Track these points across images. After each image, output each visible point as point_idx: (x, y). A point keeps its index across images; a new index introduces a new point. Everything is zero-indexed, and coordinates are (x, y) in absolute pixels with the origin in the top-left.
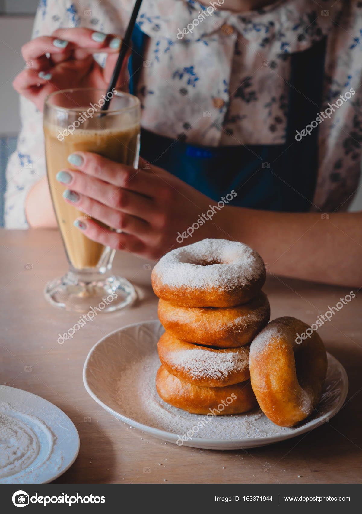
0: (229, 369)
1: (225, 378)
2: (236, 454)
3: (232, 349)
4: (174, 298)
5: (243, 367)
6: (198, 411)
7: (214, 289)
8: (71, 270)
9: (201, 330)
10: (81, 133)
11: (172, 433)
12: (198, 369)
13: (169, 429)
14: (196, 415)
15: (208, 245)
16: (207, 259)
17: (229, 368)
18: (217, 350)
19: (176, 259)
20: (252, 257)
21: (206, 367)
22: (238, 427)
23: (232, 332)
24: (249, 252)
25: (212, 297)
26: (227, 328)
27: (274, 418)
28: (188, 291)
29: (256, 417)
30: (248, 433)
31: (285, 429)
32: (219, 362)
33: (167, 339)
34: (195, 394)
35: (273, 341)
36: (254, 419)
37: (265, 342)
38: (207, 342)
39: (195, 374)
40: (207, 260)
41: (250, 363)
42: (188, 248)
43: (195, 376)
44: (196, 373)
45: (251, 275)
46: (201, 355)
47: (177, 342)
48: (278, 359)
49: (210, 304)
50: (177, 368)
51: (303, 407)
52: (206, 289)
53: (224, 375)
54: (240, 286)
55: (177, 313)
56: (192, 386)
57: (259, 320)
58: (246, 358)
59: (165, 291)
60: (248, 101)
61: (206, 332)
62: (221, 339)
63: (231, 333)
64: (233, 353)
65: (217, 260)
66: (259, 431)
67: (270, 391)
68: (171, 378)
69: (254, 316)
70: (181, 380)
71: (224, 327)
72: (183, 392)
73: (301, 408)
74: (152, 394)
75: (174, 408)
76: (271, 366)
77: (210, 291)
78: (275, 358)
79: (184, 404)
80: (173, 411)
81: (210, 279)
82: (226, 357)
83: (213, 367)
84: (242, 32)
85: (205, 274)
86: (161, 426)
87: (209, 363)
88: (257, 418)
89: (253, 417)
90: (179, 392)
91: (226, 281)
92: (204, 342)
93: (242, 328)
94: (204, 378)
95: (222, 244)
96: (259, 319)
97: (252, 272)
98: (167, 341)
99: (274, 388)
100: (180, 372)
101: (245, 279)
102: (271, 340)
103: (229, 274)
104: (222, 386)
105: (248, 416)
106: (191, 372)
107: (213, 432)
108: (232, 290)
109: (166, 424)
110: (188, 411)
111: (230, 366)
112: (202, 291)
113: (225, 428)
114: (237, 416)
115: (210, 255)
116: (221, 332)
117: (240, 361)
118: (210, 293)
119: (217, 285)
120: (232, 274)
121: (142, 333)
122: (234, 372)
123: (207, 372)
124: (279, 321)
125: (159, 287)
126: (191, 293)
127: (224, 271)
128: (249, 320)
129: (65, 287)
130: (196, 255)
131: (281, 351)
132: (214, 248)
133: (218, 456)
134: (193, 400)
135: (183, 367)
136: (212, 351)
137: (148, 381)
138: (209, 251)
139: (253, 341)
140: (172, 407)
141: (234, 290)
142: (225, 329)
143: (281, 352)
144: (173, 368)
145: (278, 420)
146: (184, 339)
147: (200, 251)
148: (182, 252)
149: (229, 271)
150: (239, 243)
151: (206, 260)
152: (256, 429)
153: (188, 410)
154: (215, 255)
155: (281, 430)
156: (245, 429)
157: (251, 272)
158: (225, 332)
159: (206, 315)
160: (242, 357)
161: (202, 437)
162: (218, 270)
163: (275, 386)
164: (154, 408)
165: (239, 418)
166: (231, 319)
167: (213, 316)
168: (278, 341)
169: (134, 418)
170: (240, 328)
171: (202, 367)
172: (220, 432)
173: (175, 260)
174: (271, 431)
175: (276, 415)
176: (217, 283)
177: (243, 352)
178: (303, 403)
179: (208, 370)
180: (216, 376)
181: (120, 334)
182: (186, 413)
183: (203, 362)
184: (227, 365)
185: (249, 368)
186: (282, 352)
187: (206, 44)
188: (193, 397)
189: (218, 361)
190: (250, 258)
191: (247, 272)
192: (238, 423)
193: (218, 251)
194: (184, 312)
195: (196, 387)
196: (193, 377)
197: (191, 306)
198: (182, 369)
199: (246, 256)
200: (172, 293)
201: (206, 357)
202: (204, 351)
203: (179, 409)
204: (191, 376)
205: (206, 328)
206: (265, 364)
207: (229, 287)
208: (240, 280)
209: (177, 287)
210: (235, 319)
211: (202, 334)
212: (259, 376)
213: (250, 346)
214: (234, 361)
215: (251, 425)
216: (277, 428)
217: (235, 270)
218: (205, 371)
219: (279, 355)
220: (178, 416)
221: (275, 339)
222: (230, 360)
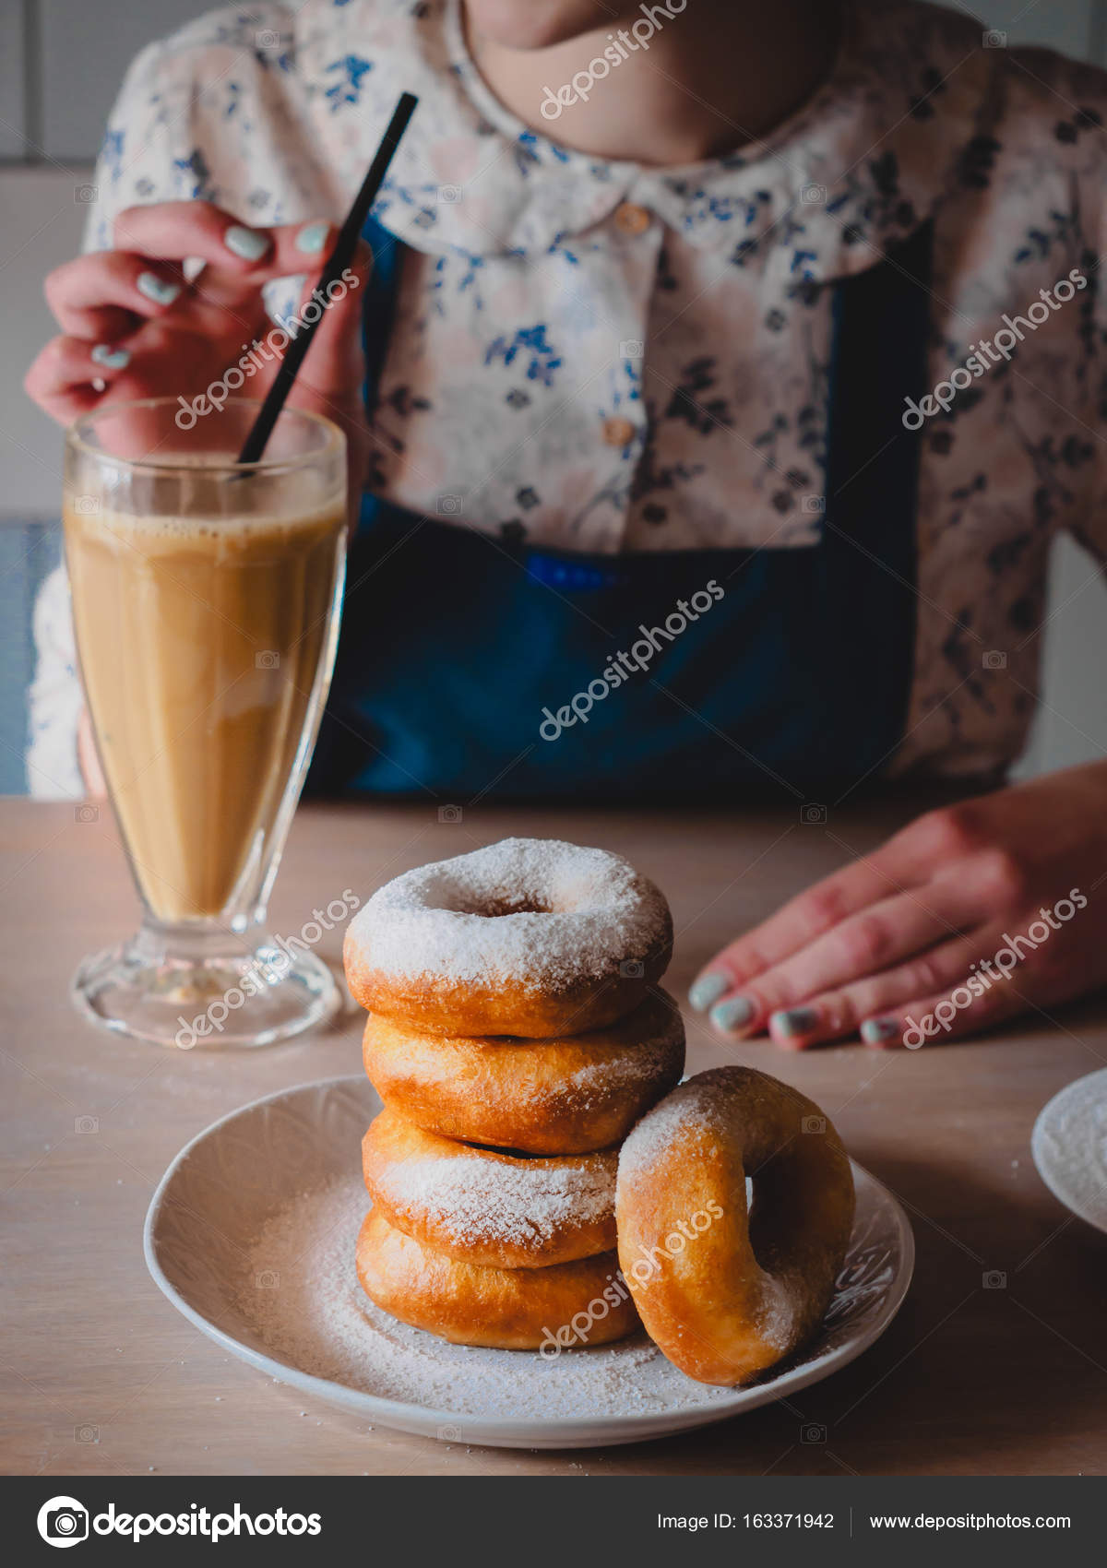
0: (556, 1217)
1: (546, 1241)
2: (570, 1462)
3: (569, 1159)
4: (401, 1009)
5: (598, 1211)
6: (471, 1336)
7: (514, 988)
8: (146, 925)
9: (478, 1103)
10: (166, 526)
11: (390, 1398)
12: (468, 1213)
13: (381, 1385)
14: (465, 1348)
15: (511, 856)
16: (508, 897)
17: (557, 1213)
18: (522, 1160)
19: (414, 896)
20: (632, 894)
21: (491, 1208)
22: (585, 1385)
23: (567, 1109)
24: (626, 878)
25: (507, 1008)
26: (552, 1098)
27: (684, 1359)
28: (439, 989)
29: (641, 1354)
30: (611, 1402)
31: (718, 1392)
32: (529, 1195)
33: (388, 1126)
34: (462, 1286)
35: (684, 1135)
36: (633, 1361)
37: (662, 1140)
38: (496, 1138)
39: (459, 1230)
40: (507, 901)
41: (618, 1199)
42: (455, 864)
43: (460, 1235)
44: (462, 1227)
45: (623, 947)
46: (477, 1174)
47: (415, 1135)
48: (695, 1190)
49: (502, 1029)
50: (409, 1211)
51: (768, 1330)
52: (488, 983)
53: (543, 1233)
54: (587, 976)
55: (412, 1054)
56: (453, 1263)
57: (647, 1075)
58: (609, 1186)
59: (375, 987)
60: (706, 428)
61: (491, 1109)
62: (535, 1128)
63: (562, 1111)
64: (570, 1168)
65: (535, 901)
66: (643, 1397)
67: (668, 1282)
68: (395, 1237)
69: (631, 1064)
70: (422, 1246)
71: (542, 1094)
72: (427, 1280)
73: (763, 1331)
74: (345, 1287)
75: (405, 1325)
76: (674, 1208)
77: (500, 990)
78: (686, 1187)
79: (432, 1315)
80: (402, 1335)
81: (500, 956)
82: (547, 1181)
83: (510, 1210)
84: (678, 223)
85: (487, 942)
86: (361, 1379)
87: (500, 1199)
88: (642, 1359)
89: (632, 1356)
90: (415, 1281)
91: (545, 961)
92: (486, 1136)
93: (596, 1099)
94: (486, 1242)
95: (551, 853)
96: (646, 1072)
97: (625, 938)
98: (387, 1133)
99: (681, 1272)
100: (417, 1221)
101: (603, 957)
102: (677, 1135)
103: (557, 940)
104: (536, 1265)
105: (616, 1352)
106: (448, 1222)
107: (508, 1397)
108: (564, 987)
109: (374, 1373)
110: (443, 1336)
111: (560, 1206)
112: (477, 989)
113: (544, 1385)
114: (584, 1353)
115: (515, 885)
116: (533, 1110)
117: (591, 1192)
118: (500, 997)
119: (522, 973)
120: (567, 943)
121: (333, 1107)
122: (573, 1225)
123: (494, 1225)
124: (709, 1078)
125: (360, 977)
126: (449, 996)
127: (541, 932)
128: (616, 1075)
129: (130, 974)
130: (476, 885)
131: (705, 1164)
132: (528, 868)
133: (518, 1466)
134: (456, 1305)
135: (427, 1209)
136: (509, 1164)
137: (340, 1248)
138: (512, 875)
139: (628, 1134)
140: (399, 1323)
141: (570, 989)
142: (544, 1099)
143: (704, 1168)
144: (397, 1211)
145: (696, 1365)
146: (433, 1126)
147: (488, 875)
148: (437, 877)
149: (558, 932)
150: (599, 852)
151: (504, 899)
152: (636, 1391)
153: (443, 1332)
154: (531, 885)
155: (706, 1393)
156: (603, 1391)
157: (622, 937)
158: (546, 1108)
159: (494, 1059)
160: (596, 1181)
161: (473, 1410)
162: (526, 930)
163: (684, 1267)
164: (346, 1326)
165: (589, 1357)
166: (562, 1072)
167: (514, 1061)
168: (697, 1136)
169: (285, 1353)
170: (588, 1097)
171: (480, 1208)
172: (530, 1398)
173: (411, 900)
174: (677, 1395)
175: (688, 1352)
176: (521, 967)
177: (601, 1166)
178: (767, 1317)
179: (494, 1218)
180: (520, 1237)
181: (267, 1111)
182: (436, 1342)
183: (484, 1194)
184: (550, 1205)
185: (615, 1215)
186: (707, 1168)
187: (572, 259)
188: (455, 1295)
189: (525, 1193)
190: (624, 896)
191: (609, 937)
192: (585, 1373)
193: (540, 874)
194: (432, 1048)
195: (465, 1266)
196: (452, 1238)
197: (450, 1032)
198: (423, 1216)
199: (615, 889)
200: (396, 996)
201: (490, 1179)
202: (486, 1163)
203: (417, 1330)
204: (446, 1234)
205: (491, 1098)
206: (656, 1202)
207: (556, 979)
208: (589, 958)
209: (410, 978)
210: (574, 1073)
211: (481, 1115)
212: (640, 1236)
213: (619, 1151)
214: (573, 1193)
215: (621, 1378)
216: (696, 1390)
217: (574, 930)
218: (489, 1222)
219: (697, 1177)
220: (413, 1349)
221: (689, 1130)
222: (561, 1188)
